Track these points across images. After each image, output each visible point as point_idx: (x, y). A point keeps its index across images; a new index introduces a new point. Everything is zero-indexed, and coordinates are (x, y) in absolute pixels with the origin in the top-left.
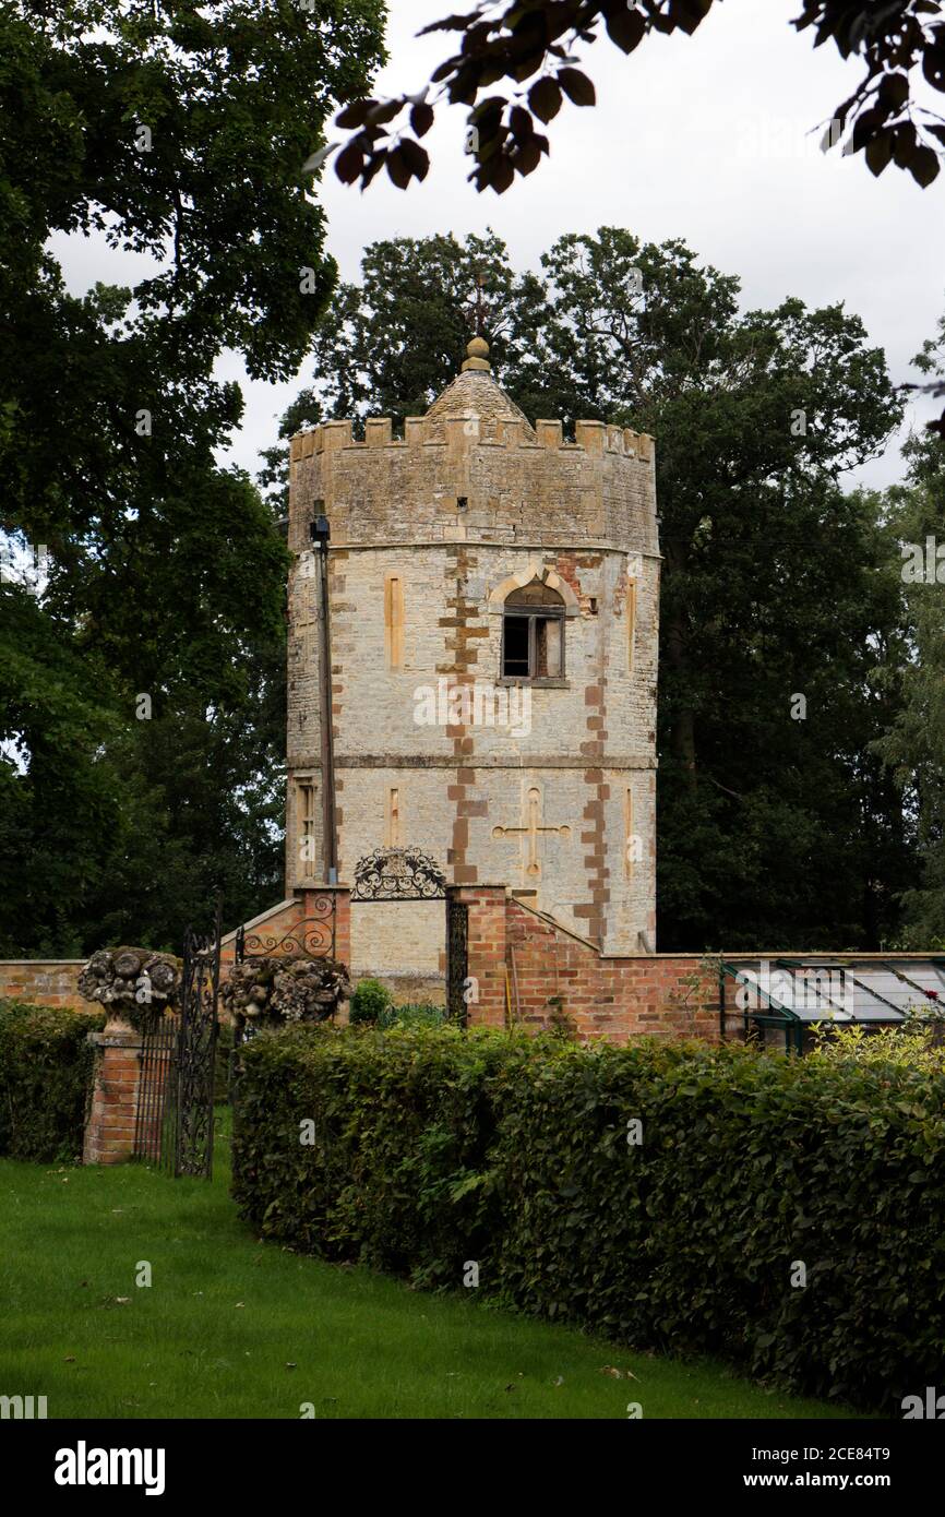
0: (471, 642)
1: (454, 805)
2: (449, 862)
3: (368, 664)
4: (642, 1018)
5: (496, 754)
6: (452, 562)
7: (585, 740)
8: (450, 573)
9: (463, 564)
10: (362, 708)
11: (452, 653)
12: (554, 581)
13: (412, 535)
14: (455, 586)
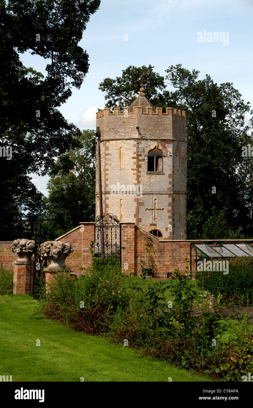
0: (140, 163)
1: (136, 203)
2: (135, 217)
3: (115, 168)
4: (170, 256)
5: (146, 190)
6: (135, 143)
7: (168, 187)
8: (135, 146)
9: (138, 143)
10: (113, 179)
11: (135, 166)
12: (160, 147)
13: (125, 136)
14: (136, 149)
